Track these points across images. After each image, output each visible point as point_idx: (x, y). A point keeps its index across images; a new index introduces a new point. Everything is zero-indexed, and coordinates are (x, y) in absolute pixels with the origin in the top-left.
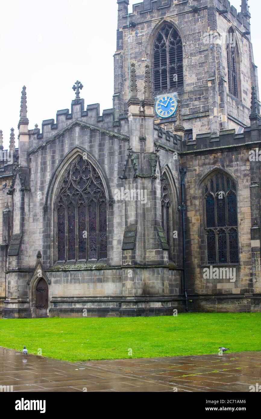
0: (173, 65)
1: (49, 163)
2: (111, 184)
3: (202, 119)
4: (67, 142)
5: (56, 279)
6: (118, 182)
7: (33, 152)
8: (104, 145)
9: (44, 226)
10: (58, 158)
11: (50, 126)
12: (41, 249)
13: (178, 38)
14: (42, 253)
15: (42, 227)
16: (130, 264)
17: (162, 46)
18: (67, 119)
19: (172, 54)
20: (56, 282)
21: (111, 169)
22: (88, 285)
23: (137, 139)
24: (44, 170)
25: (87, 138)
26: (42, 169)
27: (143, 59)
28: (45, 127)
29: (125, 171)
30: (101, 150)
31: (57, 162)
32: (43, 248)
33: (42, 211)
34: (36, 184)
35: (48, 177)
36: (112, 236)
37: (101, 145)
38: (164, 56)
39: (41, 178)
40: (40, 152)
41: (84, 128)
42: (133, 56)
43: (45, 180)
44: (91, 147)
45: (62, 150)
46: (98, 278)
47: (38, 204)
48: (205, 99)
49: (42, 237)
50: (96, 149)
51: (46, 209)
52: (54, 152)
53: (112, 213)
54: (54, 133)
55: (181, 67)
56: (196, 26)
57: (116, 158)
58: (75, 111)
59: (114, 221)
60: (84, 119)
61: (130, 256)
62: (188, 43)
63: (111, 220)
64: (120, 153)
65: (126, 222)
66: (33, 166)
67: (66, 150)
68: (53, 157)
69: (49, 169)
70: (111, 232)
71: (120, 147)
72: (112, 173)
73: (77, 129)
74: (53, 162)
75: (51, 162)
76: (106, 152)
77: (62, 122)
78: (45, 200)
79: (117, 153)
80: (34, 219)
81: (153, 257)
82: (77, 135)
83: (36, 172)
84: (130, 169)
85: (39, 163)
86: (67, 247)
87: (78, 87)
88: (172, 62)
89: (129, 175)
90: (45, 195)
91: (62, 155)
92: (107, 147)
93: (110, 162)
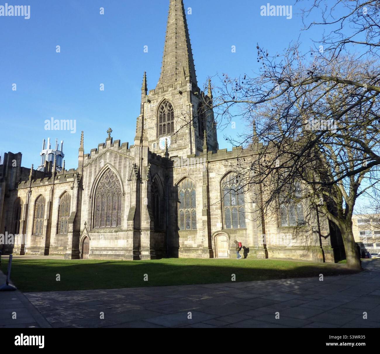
0: (169, 122)
2: (124, 184)
3: (183, 150)
4: (102, 160)
5: (93, 237)
6: (128, 183)
7: (85, 166)
8: (121, 163)
9: (89, 207)
10: (98, 170)
11: (94, 152)
12: (87, 220)
13: (172, 108)
14: (87, 223)
15: (88, 208)
16: (131, 229)
17: (164, 112)
18: (103, 148)
19: (168, 116)
20: (94, 239)
21: (125, 175)
22: (110, 241)
23: (138, 159)
24: (90, 176)
25: (113, 159)
26: (89, 175)
27: (153, 119)
28: (92, 153)
29: (131, 177)
30: (119, 165)
31: (97, 172)
32: (88, 220)
33: (88, 198)
34: (86, 183)
35: (92, 180)
36: (124, 213)
38: (165, 117)
39: (89, 181)
40: (89, 166)
41: (111, 153)
42: (149, 117)
43: (91, 182)
44: (115, 163)
45: (100, 165)
46: (115, 237)
47: (86, 195)
48: (185, 139)
49: (87, 213)
50: (117, 164)
51: (90, 197)
52: (96, 166)
53: (124, 200)
54: (97, 156)
55: (173, 123)
56: (181, 101)
57: (128, 169)
58: (107, 144)
59: (125, 205)
60: (112, 148)
61: (131, 224)
62: (176, 110)
63: (124, 204)
64: (129, 167)
65: (131, 205)
66: (85, 174)
68: (95, 169)
69: (93, 175)
70: (123, 211)
71: (130, 164)
72: (125, 178)
73: (108, 154)
74: (95, 172)
75: (94, 171)
76: (122, 166)
77: (101, 150)
78: (90, 193)
79: (128, 167)
80: (84, 203)
81: (145, 225)
82: (108, 157)
83: (86, 177)
84: (133, 175)
85: (88, 172)
87: (110, 131)
88: (169, 120)
89: (133, 179)
90: (90, 190)
91: (100, 168)
92: (123, 163)
93: (124, 171)
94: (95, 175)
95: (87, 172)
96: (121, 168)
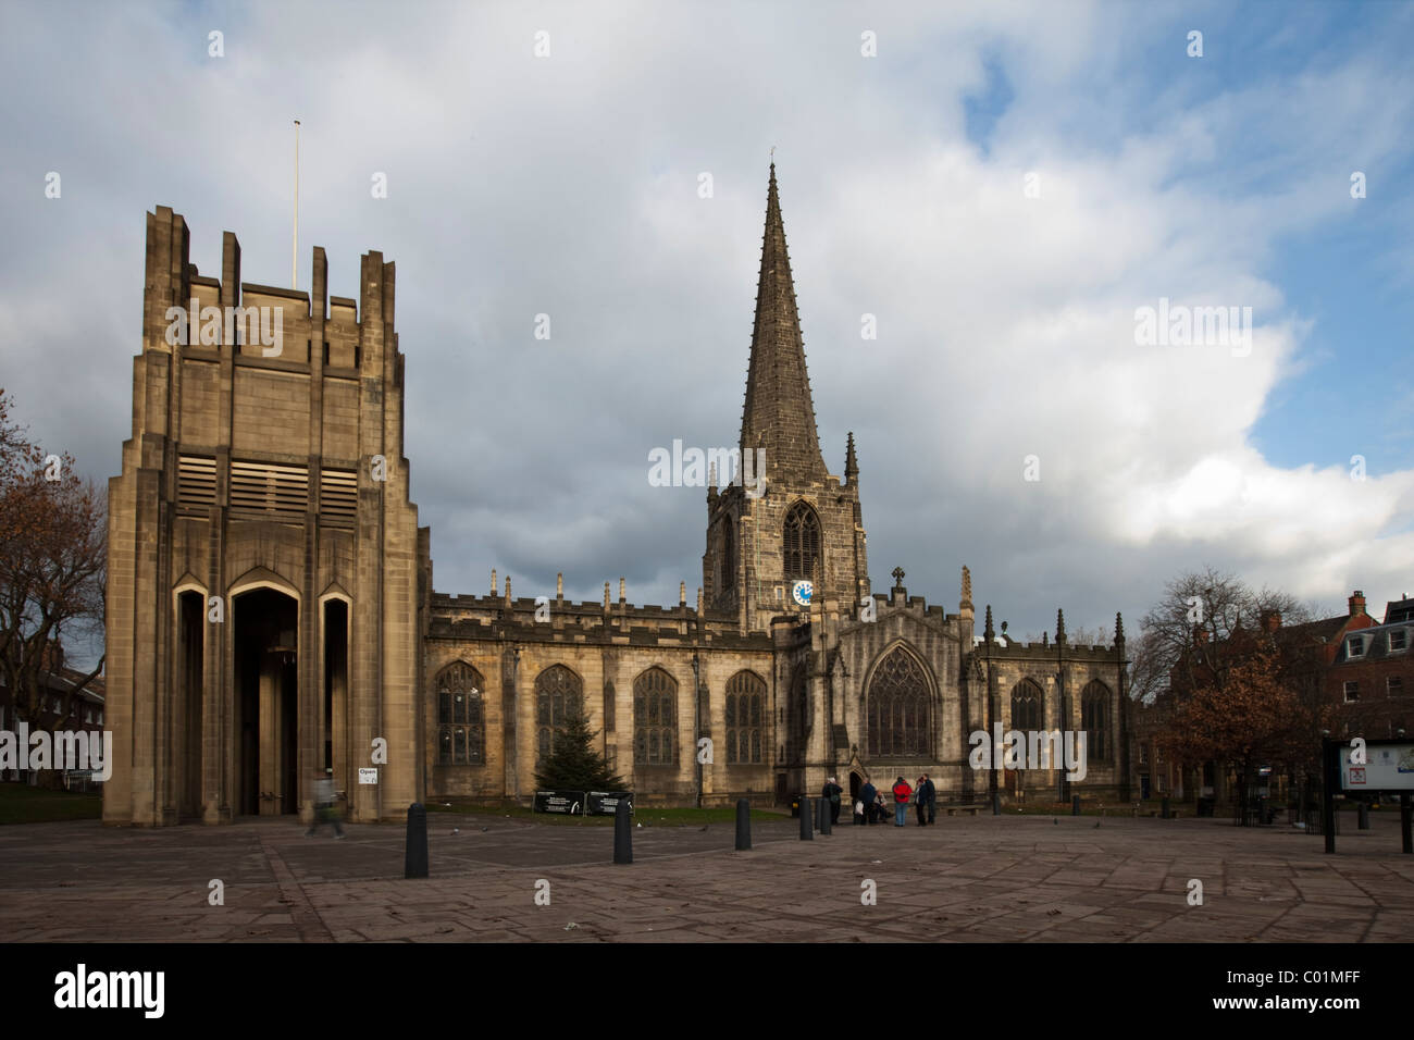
1: (865, 649)
2: (940, 682)
4: (888, 630)
5: (876, 774)
7: (845, 634)
8: (932, 642)
9: (859, 717)
10: (876, 646)
12: (856, 742)
14: (858, 747)
18: (888, 605)
21: (940, 667)
24: (859, 656)
25: (912, 632)
26: (856, 654)
30: (928, 646)
31: (876, 652)
32: (860, 741)
33: (858, 701)
35: (865, 666)
37: (929, 643)
40: (853, 635)
41: (908, 618)
44: (917, 641)
45: (883, 639)
47: (852, 693)
49: (857, 729)
50: (923, 645)
51: (862, 698)
52: (872, 639)
53: (941, 711)
57: (946, 657)
58: (897, 599)
60: (909, 610)
63: (940, 718)
64: (950, 653)
65: (969, 721)
66: (844, 649)
67: (887, 640)
68: (871, 644)
69: (865, 656)
70: (940, 729)
71: (950, 647)
72: (940, 672)
73: (901, 620)
74: (871, 650)
75: (868, 648)
76: (935, 650)
77: (882, 608)
78: (861, 690)
79: (946, 653)
82: (901, 626)
83: (849, 657)
85: (853, 648)
86: (879, 741)
90: (860, 686)
91: (882, 644)
92: (935, 645)
93: (938, 659)
94: (870, 655)
95: (849, 649)
96: (932, 652)
